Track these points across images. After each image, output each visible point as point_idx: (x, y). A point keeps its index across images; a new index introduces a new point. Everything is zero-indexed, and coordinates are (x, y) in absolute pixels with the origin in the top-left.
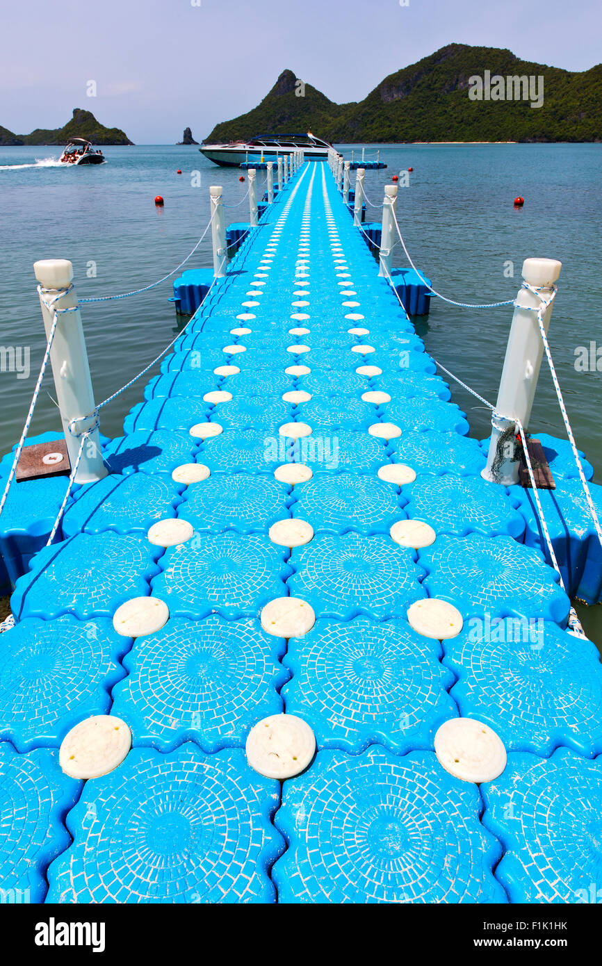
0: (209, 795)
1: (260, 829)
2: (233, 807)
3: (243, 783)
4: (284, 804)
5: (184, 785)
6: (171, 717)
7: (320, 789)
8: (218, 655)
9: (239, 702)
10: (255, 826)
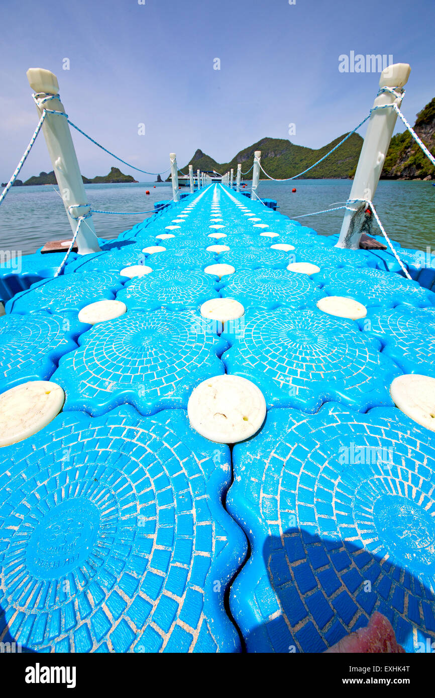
0: (137, 470)
1: (208, 523)
2: (169, 487)
3: (184, 452)
4: (238, 478)
5: (106, 455)
6: (108, 380)
7: (284, 456)
8: (162, 329)
9: (181, 365)
10: (200, 517)
